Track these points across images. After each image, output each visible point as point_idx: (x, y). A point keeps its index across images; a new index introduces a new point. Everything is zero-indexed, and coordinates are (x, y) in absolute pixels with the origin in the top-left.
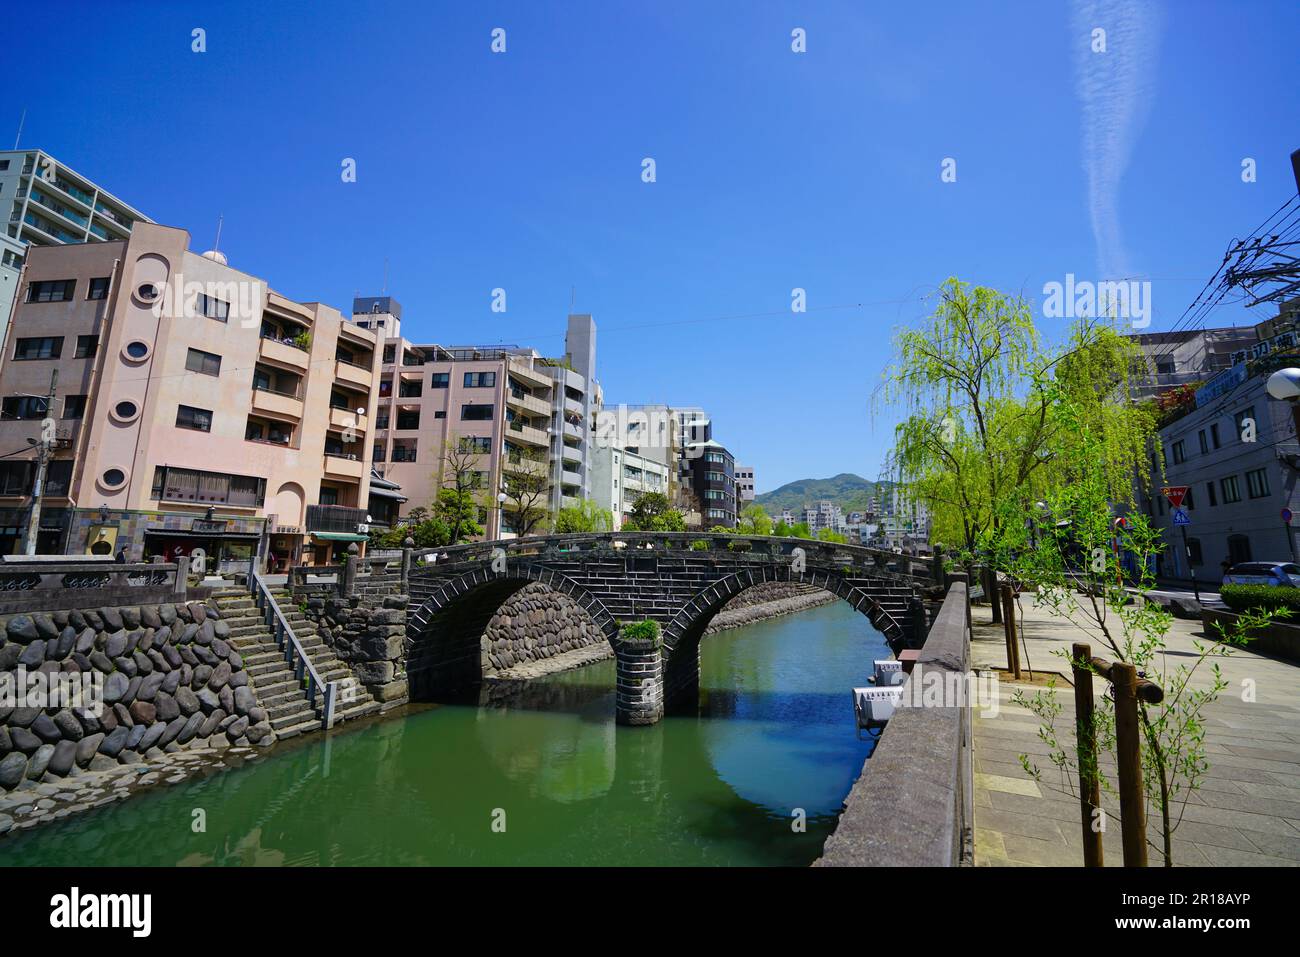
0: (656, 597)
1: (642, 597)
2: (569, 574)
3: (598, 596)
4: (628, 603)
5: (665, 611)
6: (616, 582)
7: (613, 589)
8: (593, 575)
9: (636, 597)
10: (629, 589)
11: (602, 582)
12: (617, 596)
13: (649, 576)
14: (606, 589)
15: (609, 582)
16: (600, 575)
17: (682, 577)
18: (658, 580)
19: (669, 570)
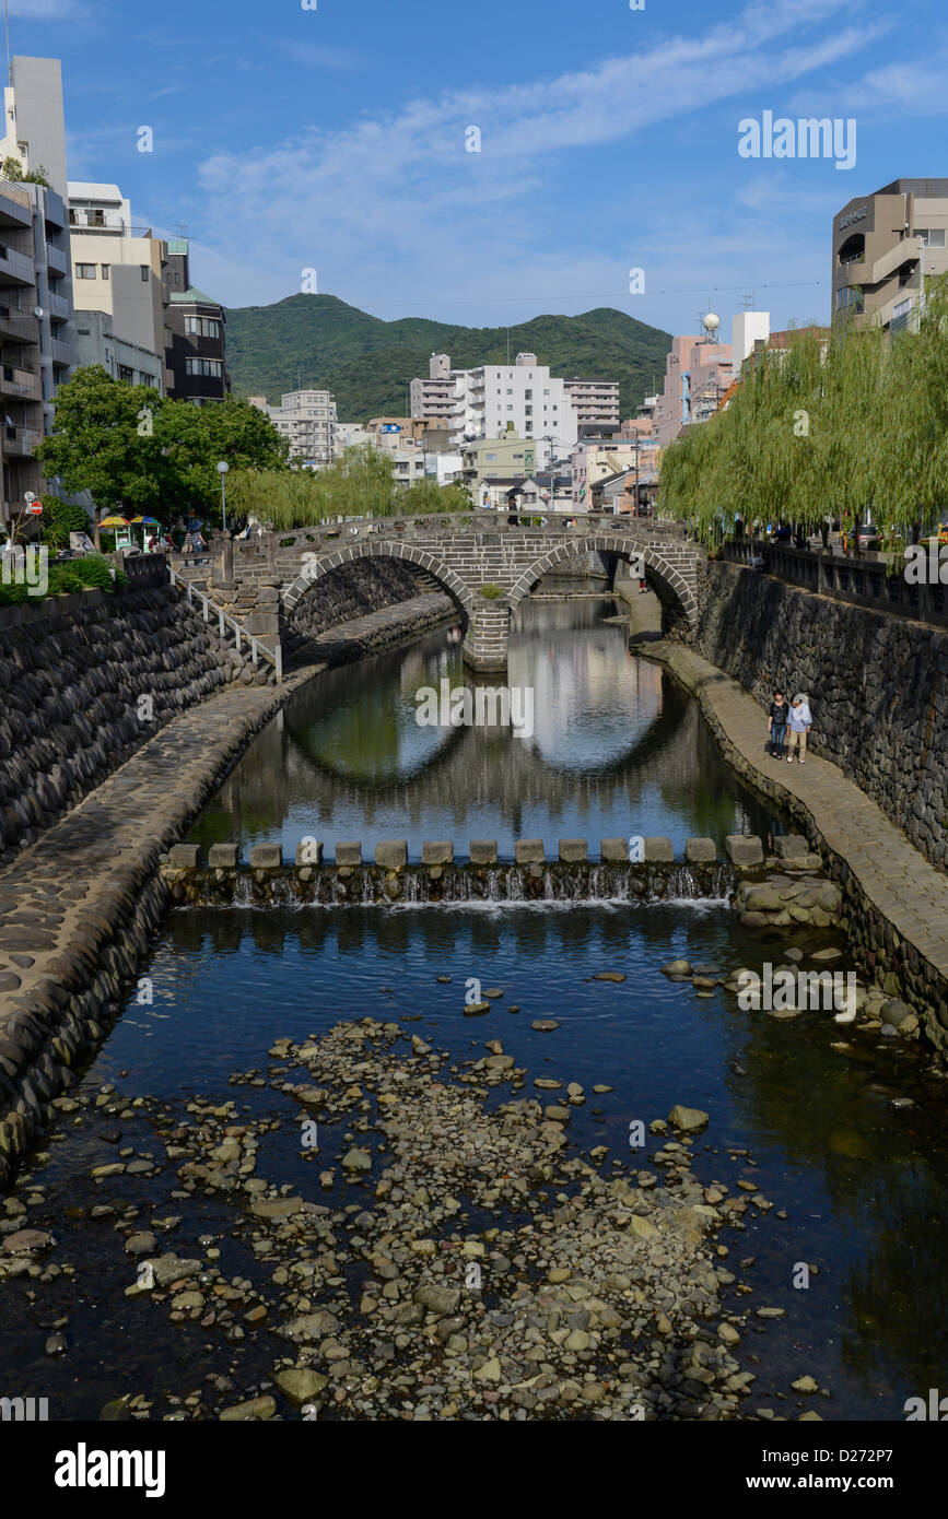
0: (501, 567)
1: (490, 567)
2: (427, 551)
3: (453, 568)
4: (479, 573)
5: (509, 579)
6: (469, 556)
7: (465, 562)
8: (448, 550)
9: (485, 567)
10: (478, 562)
11: (456, 556)
12: (469, 567)
13: (493, 550)
14: (460, 562)
15: (462, 556)
16: (455, 550)
17: (522, 549)
18: (504, 552)
19: (511, 544)
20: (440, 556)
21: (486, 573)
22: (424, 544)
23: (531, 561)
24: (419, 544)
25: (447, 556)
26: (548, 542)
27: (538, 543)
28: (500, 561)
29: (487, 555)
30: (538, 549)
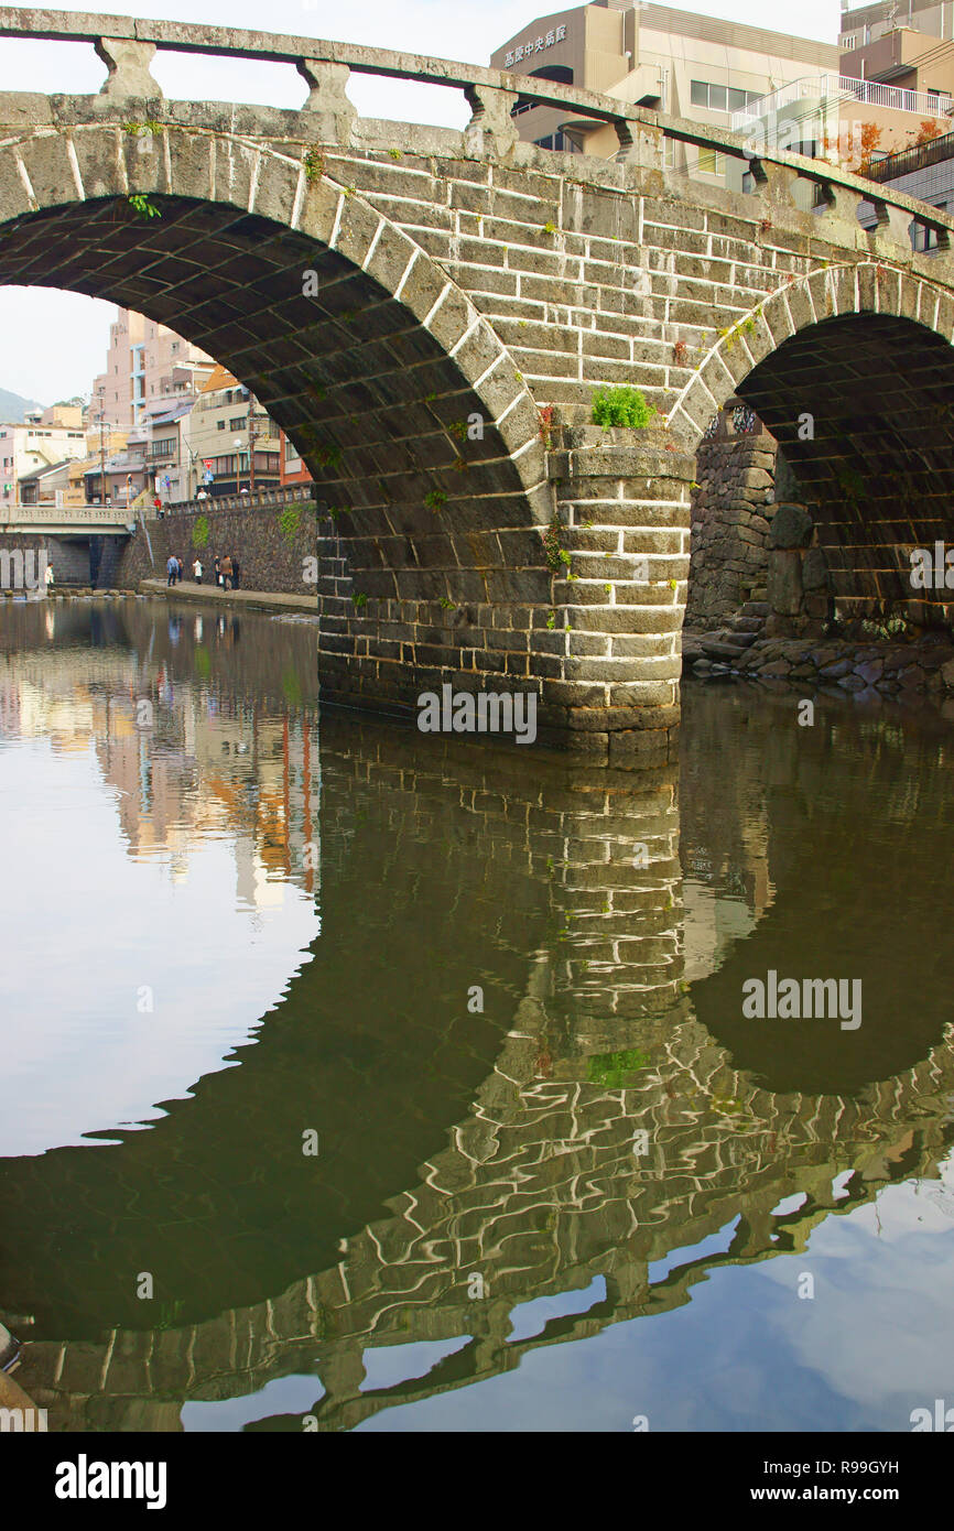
0: (634, 329)
1: (603, 324)
2: (394, 213)
3: (483, 306)
4: (568, 340)
5: (654, 378)
6: (539, 263)
7: (532, 288)
8: (469, 224)
9: (586, 321)
11: (495, 256)
12: (536, 313)
14: (506, 284)
15: (519, 260)
16: (492, 232)
17: (696, 268)
18: (641, 271)
19: (668, 241)
20: (440, 247)
21: (594, 346)
22: (383, 181)
23: (722, 319)
24: (368, 178)
25: (468, 251)
26: (766, 261)
27: (744, 255)
28: (633, 305)
29: (595, 273)
30: (741, 281)
